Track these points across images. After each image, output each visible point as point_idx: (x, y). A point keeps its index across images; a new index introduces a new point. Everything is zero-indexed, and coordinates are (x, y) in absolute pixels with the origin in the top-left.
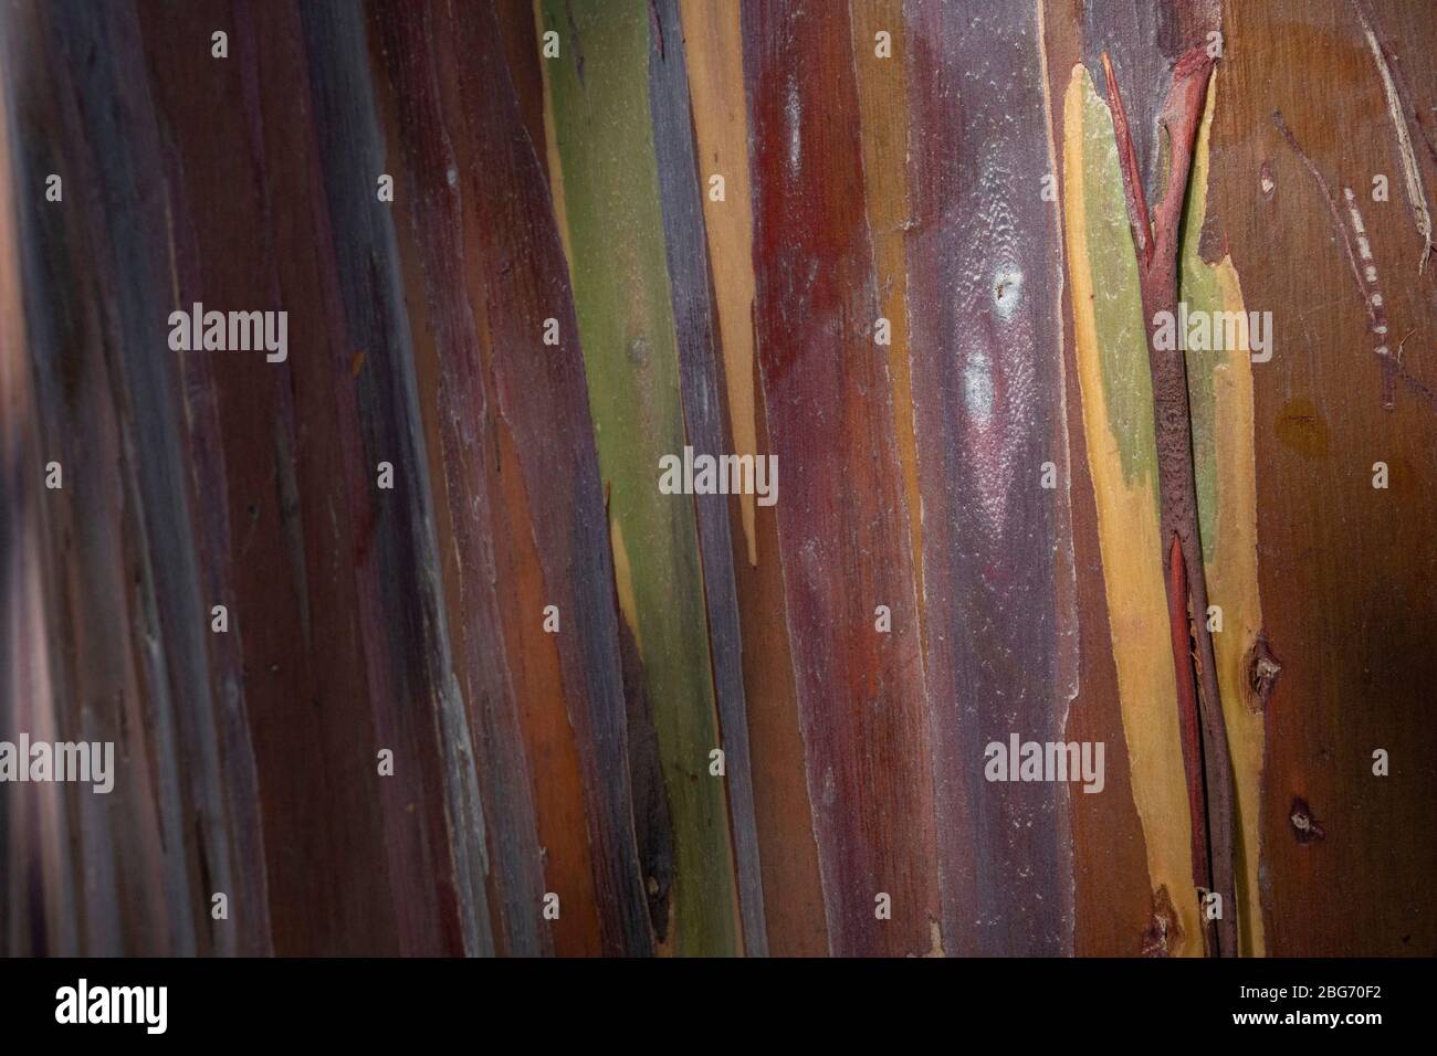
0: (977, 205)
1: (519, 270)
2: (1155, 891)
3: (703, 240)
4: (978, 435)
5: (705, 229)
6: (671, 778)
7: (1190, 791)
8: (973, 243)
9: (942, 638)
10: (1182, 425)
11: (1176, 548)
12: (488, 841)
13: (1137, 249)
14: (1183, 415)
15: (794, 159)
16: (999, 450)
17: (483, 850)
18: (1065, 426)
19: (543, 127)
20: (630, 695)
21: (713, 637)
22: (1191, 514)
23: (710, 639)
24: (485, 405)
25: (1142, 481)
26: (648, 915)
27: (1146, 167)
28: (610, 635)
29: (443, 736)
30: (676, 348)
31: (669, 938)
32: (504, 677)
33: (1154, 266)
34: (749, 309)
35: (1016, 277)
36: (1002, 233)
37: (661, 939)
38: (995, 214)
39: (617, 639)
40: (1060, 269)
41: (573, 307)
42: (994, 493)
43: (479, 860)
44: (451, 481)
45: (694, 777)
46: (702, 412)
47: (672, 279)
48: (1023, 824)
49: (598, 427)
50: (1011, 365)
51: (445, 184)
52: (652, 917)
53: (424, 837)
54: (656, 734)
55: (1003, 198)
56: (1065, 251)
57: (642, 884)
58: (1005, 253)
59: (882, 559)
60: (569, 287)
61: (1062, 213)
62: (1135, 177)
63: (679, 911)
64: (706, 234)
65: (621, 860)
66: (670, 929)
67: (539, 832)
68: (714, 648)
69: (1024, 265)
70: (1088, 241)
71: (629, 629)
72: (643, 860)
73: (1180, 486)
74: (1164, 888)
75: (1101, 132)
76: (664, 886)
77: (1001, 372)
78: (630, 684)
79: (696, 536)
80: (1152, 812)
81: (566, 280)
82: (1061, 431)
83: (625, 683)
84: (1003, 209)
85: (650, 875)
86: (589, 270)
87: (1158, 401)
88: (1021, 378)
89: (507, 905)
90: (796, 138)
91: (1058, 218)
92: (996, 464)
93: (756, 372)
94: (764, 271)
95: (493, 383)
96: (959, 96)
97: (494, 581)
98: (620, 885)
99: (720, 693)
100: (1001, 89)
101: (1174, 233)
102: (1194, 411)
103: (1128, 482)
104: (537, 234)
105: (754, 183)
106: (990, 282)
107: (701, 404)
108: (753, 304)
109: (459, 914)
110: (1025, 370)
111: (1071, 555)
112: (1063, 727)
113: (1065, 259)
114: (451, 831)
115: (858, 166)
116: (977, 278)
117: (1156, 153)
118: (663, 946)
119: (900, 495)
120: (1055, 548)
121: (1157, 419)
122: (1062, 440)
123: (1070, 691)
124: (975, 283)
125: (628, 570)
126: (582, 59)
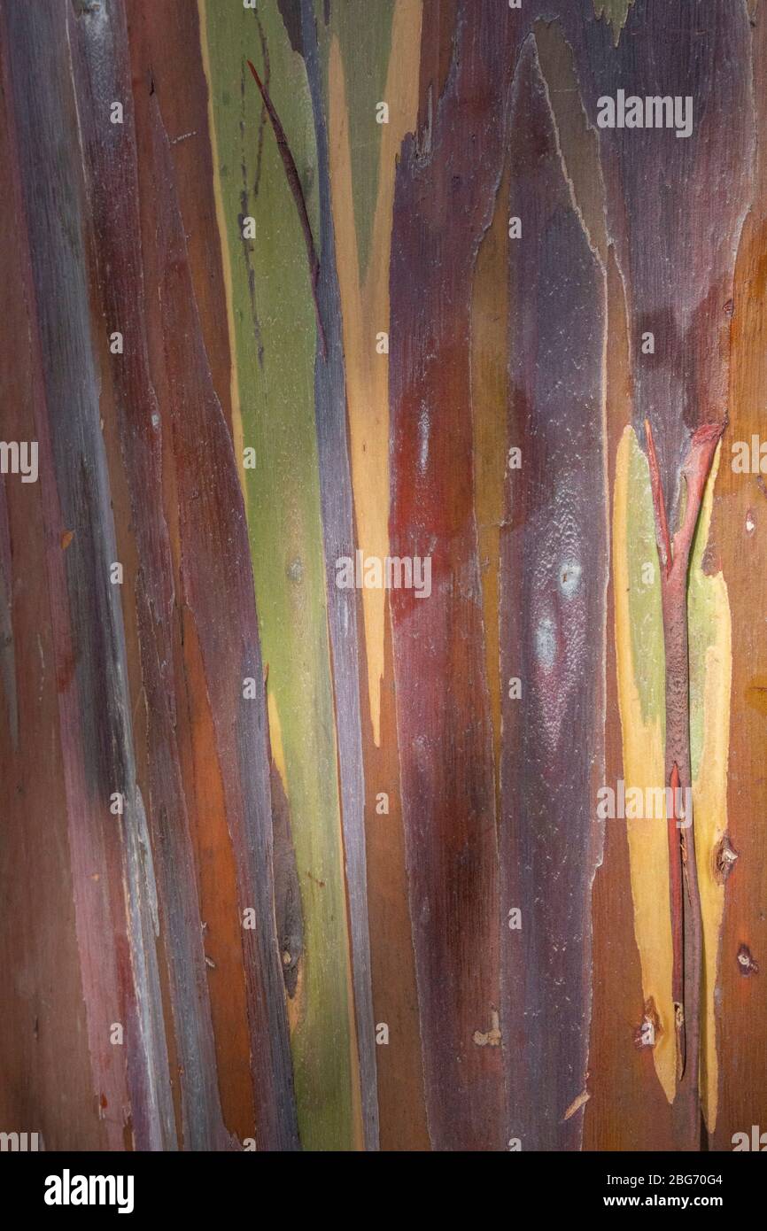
0: (552, 514)
1: (205, 498)
2: (646, 1000)
3: (351, 505)
4: (544, 677)
5: (353, 498)
6: (304, 882)
7: (674, 938)
8: (548, 541)
9: (510, 817)
10: (684, 689)
11: (675, 771)
12: (160, 912)
13: (661, 563)
14: (684, 682)
15: (423, 461)
16: (558, 689)
17: (155, 918)
18: (604, 678)
19: (229, 395)
20: (277, 820)
21: (342, 789)
22: (686, 751)
23: (340, 789)
24: (174, 594)
25: (654, 720)
26: (283, 979)
27: (670, 504)
28: (264, 775)
29: (124, 826)
30: (325, 577)
31: (297, 996)
32: (179, 796)
33: (671, 577)
35: (577, 570)
36: (569, 537)
37: (291, 996)
38: (565, 524)
39: (269, 779)
40: (607, 568)
41: (246, 532)
42: (552, 719)
43: (151, 925)
44: (143, 645)
45: (322, 884)
46: (343, 627)
47: (325, 526)
48: (560, 949)
49: (262, 623)
50: (569, 630)
51: (149, 424)
52: (285, 981)
53: (106, 900)
54: (295, 850)
55: (571, 513)
56: (611, 555)
57: (279, 956)
58: (570, 551)
59: (472, 758)
60: (244, 517)
61: (611, 529)
62: (663, 512)
63: (305, 978)
64: (353, 501)
65: (264, 938)
66: (298, 989)
67: (201, 911)
68: (343, 799)
69: (583, 562)
70: (628, 551)
71: (278, 773)
72: (280, 938)
73: (680, 731)
74: (652, 999)
75: (641, 474)
76: (294, 958)
77: (562, 634)
78: (277, 812)
79: (334, 714)
80: (647, 947)
81: (242, 511)
82: (601, 681)
83: (273, 812)
84: (570, 520)
85: (286, 949)
86: (260, 507)
87: (669, 670)
88: (576, 641)
89: (173, 960)
90: (425, 446)
91: (608, 532)
92: (555, 698)
93: (386, 610)
94: (397, 540)
95: (181, 579)
96: (544, 435)
97: (175, 725)
98: (262, 956)
99: (346, 829)
100: (574, 435)
101: (686, 556)
102: (692, 677)
103: (645, 721)
104: (221, 474)
105: (393, 473)
106: (558, 570)
107: (342, 622)
109: (131, 958)
110: (579, 635)
111: (603, 768)
112: (591, 885)
113: (611, 561)
114: (127, 897)
115: (470, 475)
116: (549, 566)
117: (678, 494)
118: (293, 1001)
119: (487, 713)
120: (593, 762)
121: (667, 683)
122: (601, 687)
123: (597, 861)
124: (547, 570)
125: (279, 729)
126: (263, 349)
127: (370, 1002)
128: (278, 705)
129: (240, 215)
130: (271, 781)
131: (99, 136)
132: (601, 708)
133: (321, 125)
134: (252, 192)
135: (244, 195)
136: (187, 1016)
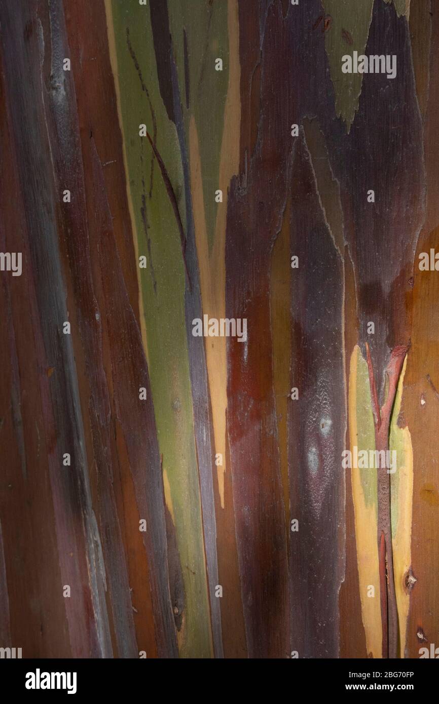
0: (316, 392)
1: (126, 362)
2: (368, 654)
3: (206, 376)
4: (312, 479)
5: (207, 372)
6: (185, 571)
7: (383, 624)
8: (313, 406)
9: (295, 553)
10: (388, 491)
11: (383, 536)
12: (107, 579)
13: (375, 423)
14: (388, 488)
15: (245, 357)
16: (320, 485)
17: (104, 581)
18: (345, 481)
19: (138, 307)
20: (169, 537)
21: (205, 526)
22: (389, 525)
23: (203, 526)
24: (110, 412)
25: (372, 506)
26: (174, 621)
27: (379, 389)
28: (162, 513)
29: (86, 528)
30: (193, 410)
31: (181, 630)
32: (116, 520)
33: (380, 431)
34: (225, 412)
35: (329, 422)
36: (325, 404)
37: (179, 630)
38: (323, 397)
39: (164, 515)
40: (346, 423)
41: (149, 382)
42: (317, 501)
43: (102, 584)
44: (94, 437)
45: (194, 573)
46: (203, 440)
47: (192, 383)
48: (322, 625)
49: (159, 431)
50: (325, 454)
51: (94, 318)
52: (175, 622)
53: (77, 567)
54: (179, 554)
55: (326, 391)
56: (348, 416)
57: (172, 609)
58: (325, 412)
59: (274, 520)
60: (148, 373)
61: (348, 402)
62: (375, 394)
63: (186, 621)
64: (207, 374)
65: (164, 600)
66: (183, 627)
67: (129, 582)
68: (205, 531)
69: (333, 419)
70: (357, 413)
71: (169, 512)
72: (172, 599)
73: (385, 515)
74: (371, 653)
75: (364, 373)
76: (180, 611)
77: (322, 456)
78: (169, 533)
79: (199, 486)
80: (368, 626)
81: (147, 371)
82: (343, 483)
83: (167, 533)
84: (326, 395)
85: (175, 605)
86: (156, 368)
87: (379, 481)
88: (329, 461)
89: (115, 605)
90: (246, 349)
91: (346, 403)
92: (319, 491)
93: (226, 436)
94: (232, 399)
95: (114, 404)
96: (311, 348)
97: (112, 482)
98: (163, 608)
99: (206, 547)
100: (327, 349)
101: (388, 419)
102: (392, 483)
103: (366, 505)
104: (134, 349)
105: (229, 362)
106: (319, 422)
107: (203, 437)
108: (226, 409)
109: (92, 598)
110: (331, 457)
111: (344, 529)
112: (338, 592)
113: (348, 419)
114: (89, 566)
115: (270, 368)
116: (314, 419)
117: (384, 384)
118: (179, 633)
119: (281, 497)
120: (339, 526)
121: (378, 488)
122: (343, 486)
123: (342, 580)
124: (313, 421)
125: (169, 488)
126: (156, 283)
127: (221, 641)
128: (168, 477)
129: (142, 208)
130: (166, 516)
131: (62, 158)
132: (343, 498)
133: (186, 164)
134: (148, 196)
135: (144, 197)
136: (123, 635)
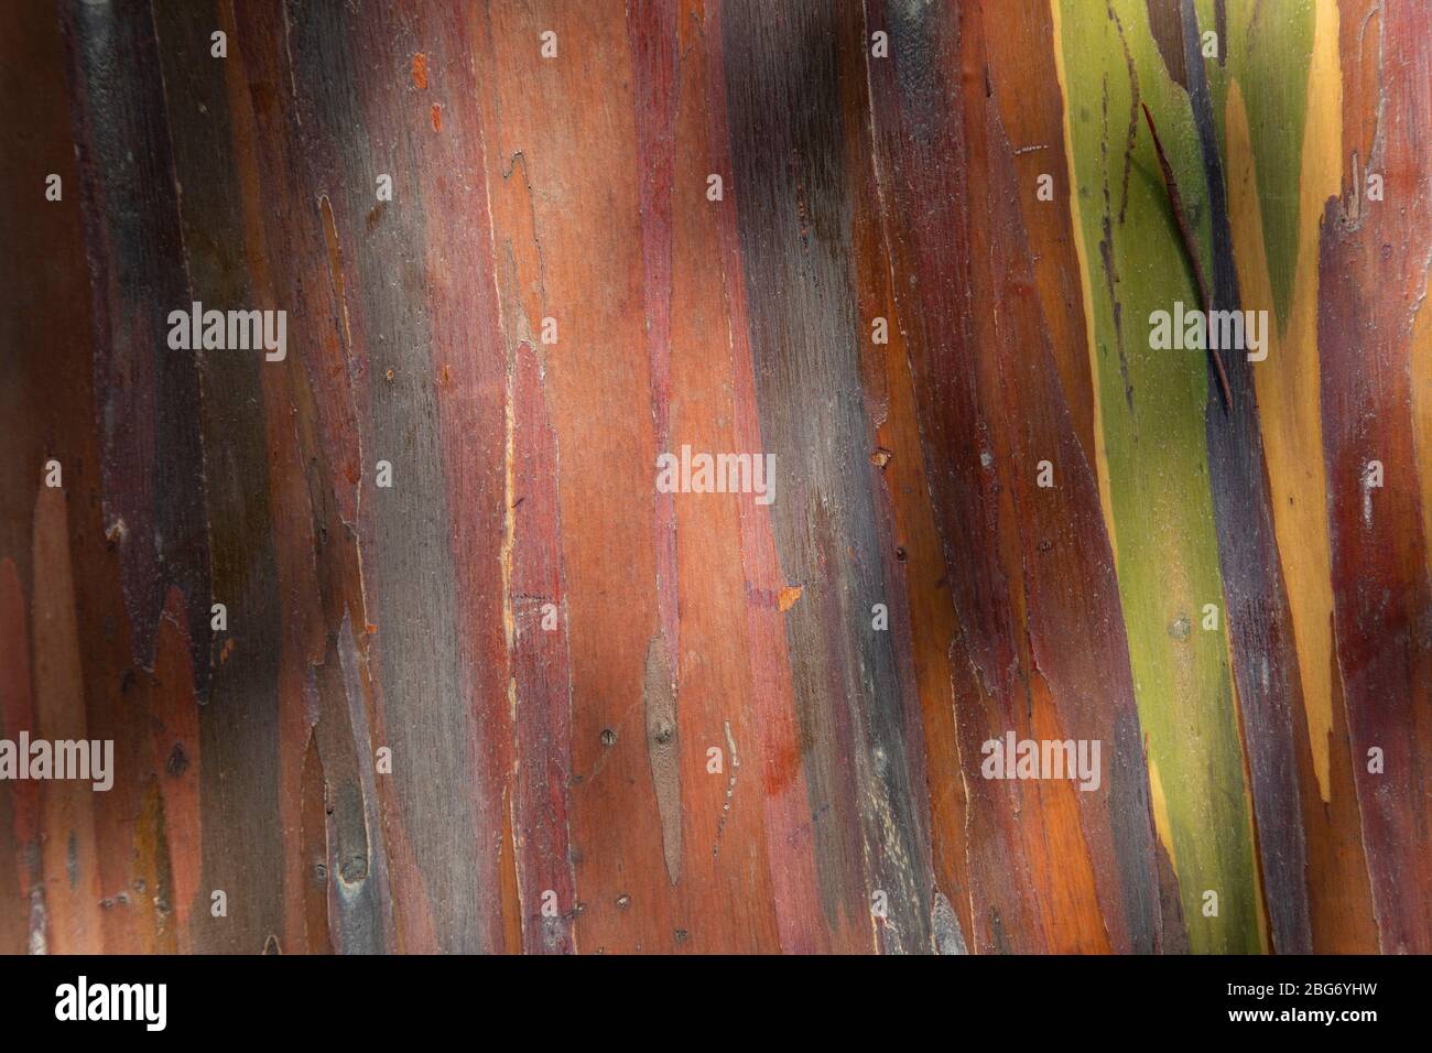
1: (1062, 550)
3: (1275, 559)
5: (1277, 552)
15: (1367, 516)
23: (1258, 856)
24: (1016, 660)
28: (1149, 855)
34: (1328, 618)
39: (1153, 857)
41: (1117, 587)
47: (1225, 579)
51: (979, 462)
60: (1114, 570)
64: (1278, 556)
71: (1165, 849)
81: (1112, 565)
90: (1368, 503)
93: (1333, 663)
95: (1028, 642)
104: (1082, 523)
105: (1333, 527)
107: (1258, 679)
108: (1332, 614)
115: (1420, 531)
125: (1164, 802)
126: (1132, 388)
128: (1161, 775)
129: (1102, 243)
130: (1157, 859)
133: (1214, 166)
134: (1117, 219)
135: (1107, 221)
